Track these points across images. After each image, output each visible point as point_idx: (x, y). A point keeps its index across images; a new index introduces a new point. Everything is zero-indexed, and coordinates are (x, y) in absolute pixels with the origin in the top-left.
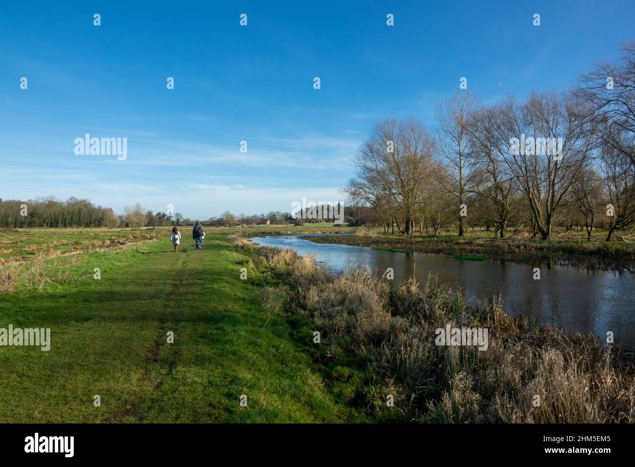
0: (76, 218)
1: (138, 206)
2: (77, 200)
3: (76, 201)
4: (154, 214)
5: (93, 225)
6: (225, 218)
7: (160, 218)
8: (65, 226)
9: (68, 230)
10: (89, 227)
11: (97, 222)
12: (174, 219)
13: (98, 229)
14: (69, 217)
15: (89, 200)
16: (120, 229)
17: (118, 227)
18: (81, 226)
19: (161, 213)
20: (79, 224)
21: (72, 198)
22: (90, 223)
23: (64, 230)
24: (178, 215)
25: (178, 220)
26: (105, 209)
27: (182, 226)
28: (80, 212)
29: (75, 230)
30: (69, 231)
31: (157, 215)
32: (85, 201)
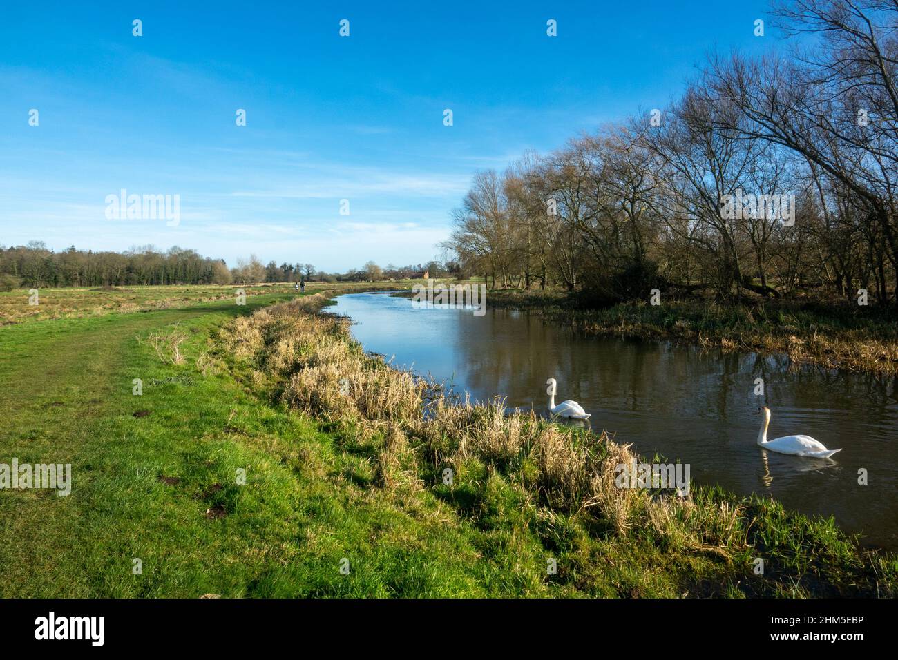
0: (180, 273)
1: (253, 257)
2: (181, 250)
3: (179, 252)
4: (278, 266)
5: (201, 281)
6: (367, 270)
7: (285, 271)
8: (168, 283)
9: (173, 287)
10: (197, 284)
11: (206, 278)
12: (304, 272)
13: (208, 287)
14: (172, 272)
15: (196, 250)
16: (233, 286)
17: (231, 284)
18: (187, 283)
19: (288, 265)
20: (184, 281)
21: (175, 248)
22: (198, 280)
23: (168, 288)
24: (308, 267)
25: (309, 274)
26: (215, 261)
27: (314, 281)
28: (185, 265)
29: (180, 287)
30: (175, 289)
31: (282, 267)
32: (190, 251)
